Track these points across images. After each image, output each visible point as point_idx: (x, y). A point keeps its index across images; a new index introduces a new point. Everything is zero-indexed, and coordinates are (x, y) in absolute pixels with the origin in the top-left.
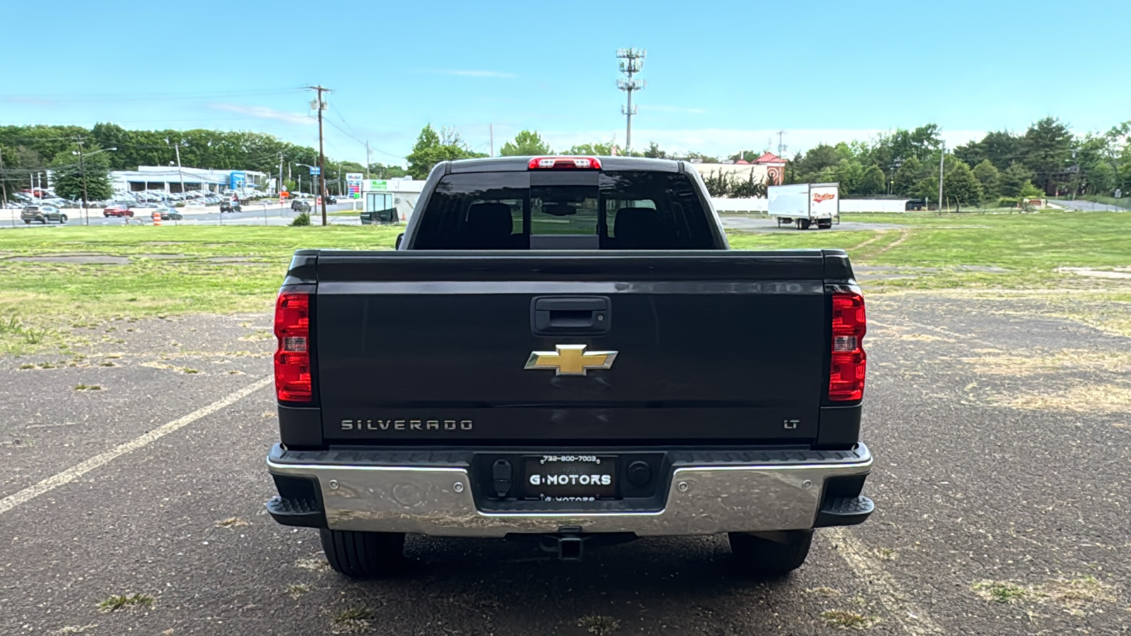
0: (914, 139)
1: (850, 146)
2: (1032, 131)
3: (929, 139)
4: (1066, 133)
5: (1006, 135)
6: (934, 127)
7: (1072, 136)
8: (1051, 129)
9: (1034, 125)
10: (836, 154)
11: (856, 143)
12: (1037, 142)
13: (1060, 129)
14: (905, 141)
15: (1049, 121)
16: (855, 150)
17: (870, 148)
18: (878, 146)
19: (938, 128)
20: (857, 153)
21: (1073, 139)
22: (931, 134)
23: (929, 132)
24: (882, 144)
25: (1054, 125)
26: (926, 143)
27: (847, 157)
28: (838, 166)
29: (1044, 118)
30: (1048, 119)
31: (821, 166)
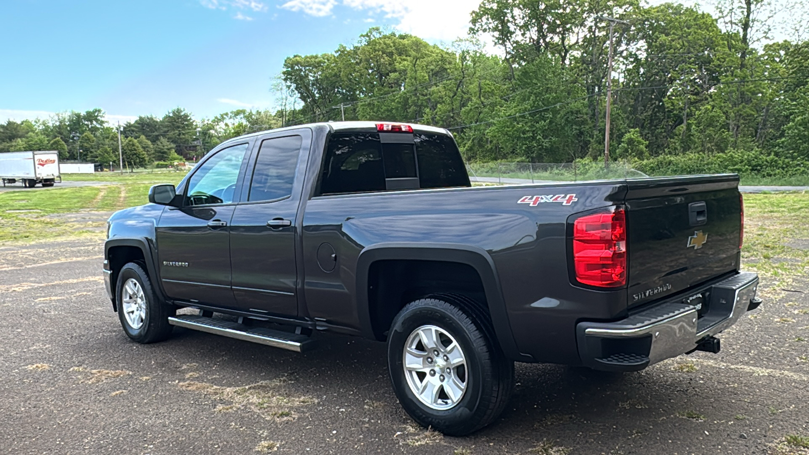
0: (85, 118)
1: (33, 123)
2: (168, 117)
3: (97, 120)
4: (190, 119)
5: (151, 119)
6: (99, 111)
7: (194, 121)
8: (181, 116)
9: (169, 113)
10: (24, 129)
11: (39, 121)
12: (173, 125)
13: (186, 116)
14: (78, 121)
15: (179, 111)
16: (39, 126)
17: (50, 125)
18: (58, 124)
19: (102, 112)
20: (40, 128)
21: (194, 124)
22: (97, 116)
23: (96, 114)
24: (61, 122)
25: (182, 114)
26: (94, 122)
27: (33, 131)
28: (27, 138)
29: (175, 108)
30: (178, 109)
31: (12, 138)
